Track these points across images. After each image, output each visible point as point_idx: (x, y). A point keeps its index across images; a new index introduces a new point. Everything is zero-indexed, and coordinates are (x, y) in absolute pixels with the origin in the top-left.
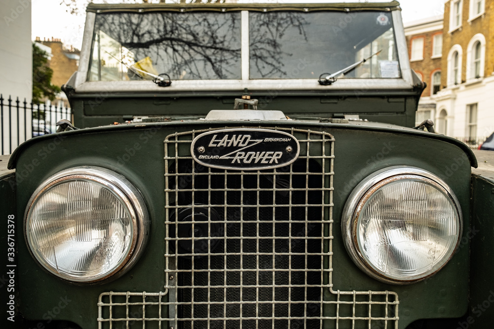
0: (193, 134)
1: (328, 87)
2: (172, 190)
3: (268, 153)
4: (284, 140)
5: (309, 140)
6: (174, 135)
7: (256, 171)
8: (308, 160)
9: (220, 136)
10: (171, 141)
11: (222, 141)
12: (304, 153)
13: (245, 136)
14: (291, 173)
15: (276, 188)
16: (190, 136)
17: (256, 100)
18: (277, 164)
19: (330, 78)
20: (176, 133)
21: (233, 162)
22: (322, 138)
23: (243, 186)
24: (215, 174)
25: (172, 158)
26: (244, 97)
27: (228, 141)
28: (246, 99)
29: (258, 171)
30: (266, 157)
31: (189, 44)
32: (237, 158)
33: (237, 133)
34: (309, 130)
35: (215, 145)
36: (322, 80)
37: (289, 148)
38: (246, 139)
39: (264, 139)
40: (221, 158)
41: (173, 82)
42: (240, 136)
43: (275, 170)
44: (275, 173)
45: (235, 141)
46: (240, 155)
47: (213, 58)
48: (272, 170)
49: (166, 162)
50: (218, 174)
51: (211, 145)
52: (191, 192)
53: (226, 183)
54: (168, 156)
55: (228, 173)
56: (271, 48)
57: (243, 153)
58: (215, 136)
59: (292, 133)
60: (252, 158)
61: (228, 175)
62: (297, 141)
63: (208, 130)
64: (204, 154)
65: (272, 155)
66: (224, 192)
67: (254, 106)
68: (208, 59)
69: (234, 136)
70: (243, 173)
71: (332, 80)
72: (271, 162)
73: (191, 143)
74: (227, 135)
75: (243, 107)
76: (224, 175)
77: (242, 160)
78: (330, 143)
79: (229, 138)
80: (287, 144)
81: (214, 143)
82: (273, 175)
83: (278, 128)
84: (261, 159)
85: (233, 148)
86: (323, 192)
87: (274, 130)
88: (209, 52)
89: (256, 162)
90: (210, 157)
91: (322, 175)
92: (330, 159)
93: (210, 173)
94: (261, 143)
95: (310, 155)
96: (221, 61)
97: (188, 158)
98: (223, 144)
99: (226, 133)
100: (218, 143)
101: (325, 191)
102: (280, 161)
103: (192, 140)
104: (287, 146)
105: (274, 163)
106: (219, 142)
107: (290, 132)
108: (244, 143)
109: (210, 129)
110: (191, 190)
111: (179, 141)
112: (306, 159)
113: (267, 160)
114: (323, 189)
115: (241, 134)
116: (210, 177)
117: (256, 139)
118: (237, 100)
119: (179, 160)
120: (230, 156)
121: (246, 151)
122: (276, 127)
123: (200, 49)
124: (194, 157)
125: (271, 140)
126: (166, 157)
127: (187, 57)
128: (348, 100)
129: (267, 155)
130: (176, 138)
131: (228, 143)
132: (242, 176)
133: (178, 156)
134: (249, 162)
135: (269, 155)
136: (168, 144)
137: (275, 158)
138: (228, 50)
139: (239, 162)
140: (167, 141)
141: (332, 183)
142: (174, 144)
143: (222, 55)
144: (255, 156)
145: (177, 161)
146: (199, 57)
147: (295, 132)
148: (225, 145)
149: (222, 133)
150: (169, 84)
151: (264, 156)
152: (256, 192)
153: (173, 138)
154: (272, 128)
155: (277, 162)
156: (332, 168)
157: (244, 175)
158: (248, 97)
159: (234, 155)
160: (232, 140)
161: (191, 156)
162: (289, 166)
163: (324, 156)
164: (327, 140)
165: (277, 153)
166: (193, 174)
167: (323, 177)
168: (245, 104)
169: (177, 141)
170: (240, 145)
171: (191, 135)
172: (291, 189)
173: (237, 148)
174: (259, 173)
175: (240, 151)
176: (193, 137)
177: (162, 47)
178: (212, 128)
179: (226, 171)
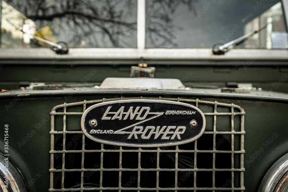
0: (85, 105)
1: (221, 57)
2: (58, 170)
3: (170, 127)
4: (188, 113)
5: (216, 113)
6: (62, 105)
7: (156, 148)
8: (215, 136)
9: (115, 107)
10: (59, 113)
11: (117, 113)
12: (210, 128)
13: (144, 108)
14: (196, 151)
15: (179, 167)
16: (80, 108)
17: (153, 69)
18: (179, 140)
19: (224, 48)
20: (65, 104)
21: (130, 137)
22: (230, 111)
23: (141, 165)
24: (109, 151)
25: (60, 132)
26: (141, 65)
27: (125, 113)
28: (143, 67)
29: (158, 148)
30: (167, 132)
31: (90, 18)
32: (134, 132)
33: (135, 105)
34: (216, 102)
35: (109, 118)
36: (216, 50)
37: (193, 122)
38: (145, 111)
39: (165, 112)
40: (116, 132)
41: (71, 51)
42: (138, 108)
43: (177, 147)
44: (178, 150)
45: (132, 113)
46: (138, 130)
47: (110, 30)
48: (174, 148)
49: (52, 137)
50: (112, 151)
51: (104, 118)
52: (80, 172)
53: (121, 162)
54: (55, 130)
55: (123, 151)
56: (163, 23)
57: (141, 128)
58: (109, 108)
59: (197, 105)
60: (151, 133)
61: (123, 153)
62: (203, 114)
63: (101, 100)
64: (96, 128)
65: (174, 130)
66: (118, 172)
67: (150, 75)
68: (106, 31)
69: (131, 108)
70: (140, 150)
71: (225, 50)
72: (173, 138)
73: (82, 115)
74: (123, 107)
75: (139, 75)
76: (119, 153)
77: (139, 136)
78: (240, 116)
79: (126, 110)
80: (192, 117)
81: (108, 115)
82: (174, 153)
83: (181, 99)
84: (162, 135)
85: (129, 122)
86: (233, 173)
87: (177, 101)
88: (107, 26)
89: (156, 137)
90: (103, 131)
91: (231, 154)
92: (240, 135)
93: (103, 150)
94: (161, 116)
95: (217, 130)
96: (118, 33)
97: (77, 132)
98: (118, 117)
99: (122, 104)
100: (112, 115)
101: (235, 172)
102: (183, 137)
103: (82, 111)
104: (191, 120)
105: (176, 139)
106: (114, 114)
107: (194, 104)
108: (142, 115)
109: (104, 99)
110: (80, 170)
111: (68, 113)
112: (213, 135)
113: (168, 135)
114: (233, 169)
115: (138, 106)
116: (102, 154)
117: (156, 112)
118: (134, 68)
119: (67, 134)
120: (126, 130)
121: (145, 125)
122: (179, 98)
123: (98, 23)
124: (84, 131)
125: (173, 112)
126: (52, 131)
127: (86, 29)
128: (240, 69)
129: (168, 130)
130: (65, 110)
131: (124, 115)
132: (139, 154)
133: (67, 130)
134: (148, 137)
135: (171, 130)
136: (56, 116)
137: (177, 133)
138: (124, 24)
139: (136, 138)
140: (53, 112)
141: (242, 163)
142: (63, 116)
143: (119, 28)
144: (155, 131)
145: (64, 135)
146: (97, 29)
147: (200, 104)
148: (120, 118)
149: (118, 104)
150: (66, 52)
151: (165, 131)
152: (155, 172)
153: (61, 109)
154: (174, 99)
155: (179, 138)
156: (242, 145)
157: (142, 153)
158: (145, 65)
159: (130, 130)
160: (129, 112)
161: (81, 130)
162: (193, 143)
163: (233, 132)
164: (236, 113)
165: (179, 127)
166: (84, 150)
167: (233, 155)
168: (141, 72)
169: (65, 112)
170: (138, 118)
171: (82, 106)
172: (196, 169)
173: (134, 121)
174: (159, 151)
175: (138, 125)
176: (85, 108)
177: (65, 19)
178: (106, 98)
179: (121, 148)
